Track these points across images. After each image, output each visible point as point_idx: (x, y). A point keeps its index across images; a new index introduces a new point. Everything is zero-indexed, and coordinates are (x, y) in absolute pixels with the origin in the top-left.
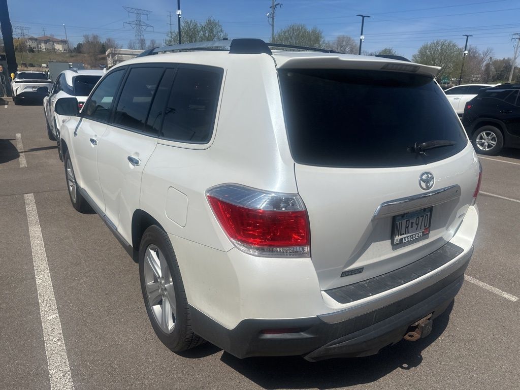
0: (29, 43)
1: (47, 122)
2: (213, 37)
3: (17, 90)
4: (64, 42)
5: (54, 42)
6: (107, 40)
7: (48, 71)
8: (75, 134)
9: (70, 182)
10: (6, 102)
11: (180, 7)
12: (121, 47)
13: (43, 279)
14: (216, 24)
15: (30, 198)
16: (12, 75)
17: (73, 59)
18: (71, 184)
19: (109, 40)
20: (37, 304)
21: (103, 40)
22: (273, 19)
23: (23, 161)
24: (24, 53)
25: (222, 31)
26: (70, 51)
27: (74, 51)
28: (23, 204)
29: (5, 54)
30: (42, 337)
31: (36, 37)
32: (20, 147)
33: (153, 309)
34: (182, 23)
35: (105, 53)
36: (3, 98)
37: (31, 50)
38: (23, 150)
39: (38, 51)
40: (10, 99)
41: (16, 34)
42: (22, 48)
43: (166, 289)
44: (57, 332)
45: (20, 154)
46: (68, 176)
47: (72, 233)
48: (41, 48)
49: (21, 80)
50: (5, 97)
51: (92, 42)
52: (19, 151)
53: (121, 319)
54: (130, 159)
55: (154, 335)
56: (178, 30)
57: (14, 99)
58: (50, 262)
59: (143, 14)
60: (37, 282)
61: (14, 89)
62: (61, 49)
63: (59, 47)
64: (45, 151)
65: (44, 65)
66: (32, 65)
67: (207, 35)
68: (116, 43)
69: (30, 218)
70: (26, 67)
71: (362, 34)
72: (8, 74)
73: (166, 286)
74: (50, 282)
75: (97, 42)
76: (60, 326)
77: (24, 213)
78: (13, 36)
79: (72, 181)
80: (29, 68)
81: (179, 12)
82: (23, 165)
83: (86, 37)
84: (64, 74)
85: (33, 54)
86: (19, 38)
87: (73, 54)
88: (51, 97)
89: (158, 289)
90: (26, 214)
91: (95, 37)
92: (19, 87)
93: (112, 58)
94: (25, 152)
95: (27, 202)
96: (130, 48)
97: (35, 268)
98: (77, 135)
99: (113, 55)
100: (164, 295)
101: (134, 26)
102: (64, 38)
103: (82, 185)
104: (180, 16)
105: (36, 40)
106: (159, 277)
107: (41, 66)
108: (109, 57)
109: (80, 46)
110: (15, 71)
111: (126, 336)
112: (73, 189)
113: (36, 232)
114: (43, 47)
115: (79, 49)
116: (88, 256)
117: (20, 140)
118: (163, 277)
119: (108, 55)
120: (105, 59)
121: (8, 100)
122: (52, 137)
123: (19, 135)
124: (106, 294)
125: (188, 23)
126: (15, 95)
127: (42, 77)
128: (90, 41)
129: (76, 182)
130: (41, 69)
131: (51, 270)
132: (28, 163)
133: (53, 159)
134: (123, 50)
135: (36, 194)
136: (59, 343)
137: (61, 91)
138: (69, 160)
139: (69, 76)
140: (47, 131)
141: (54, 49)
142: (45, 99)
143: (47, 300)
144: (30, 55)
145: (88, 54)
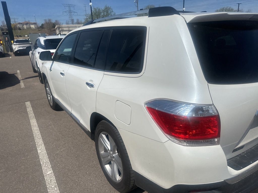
0: (18, 26)
1: (32, 64)
2: (108, 15)
3: (15, 49)
4: (35, 24)
5: (30, 24)
6: (55, 21)
7: (29, 38)
8: (51, 70)
9: (48, 95)
10: (10, 55)
11: (91, 1)
12: (62, 24)
13: (41, 150)
14: (110, 8)
15: (28, 104)
16: (12, 41)
17: (40, 31)
18: (49, 96)
19: (56, 21)
20: (40, 165)
21: (53, 21)
22: (137, 3)
23: (22, 84)
24: (16, 31)
25: (112, 12)
26: (38, 28)
27: (40, 28)
28: (25, 108)
29: (8, 31)
30: (46, 185)
31: (21, 22)
32: (20, 77)
33: (105, 167)
34: (92, 9)
35: (55, 27)
36: (8, 53)
37: (20, 29)
38: (22, 79)
39: (23, 29)
40: (12, 53)
41: (12, 22)
42: (16, 28)
43: (113, 157)
44: (53, 182)
45: (21, 81)
46: (47, 92)
47: (52, 122)
48: (24, 27)
49: (17, 44)
50: (10, 53)
51: (48, 23)
52: (20, 79)
53: (87, 172)
54: (87, 84)
55: (107, 182)
56: (91, 13)
57: (14, 53)
58: (44, 140)
59: (72, 7)
60: (38, 152)
61: (14, 48)
62: (34, 27)
63: (33, 26)
64: (32, 78)
65: (26, 36)
66: (21, 36)
67: (105, 14)
68: (60, 22)
69: (30, 115)
70: (18, 37)
71: (184, 7)
72: (10, 41)
73: (114, 155)
74: (45, 151)
75: (51, 22)
76: (55, 178)
77: (26, 112)
78: (11, 23)
79: (49, 95)
80: (20, 38)
81: (91, 4)
82: (23, 87)
83: (45, 20)
84: (39, 39)
85: (21, 30)
86: (13, 23)
87: (40, 29)
88: (33, 51)
89: (108, 157)
90: (27, 113)
91: (49, 20)
92: (16, 47)
93: (59, 29)
94: (22, 80)
95: (27, 106)
96: (67, 24)
97: (36, 144)
98: (52, 70)
99: (59, 28)
100: (112, 160)
101: (68, 13)
102: (35, 22)
103: (56, 97)
104: (91, 6)
105: (21, 23)
106: (109, 149)
107: (25, 36)
108: (57, 29)
109: (42, 25)
110: (13, 39)
111: (92, 183)
112: (50, 98)
113: (34, 122)
114: (25, 27)
115: (42, 27)
116: (63, 135)
117: (19, 73)
118: (111, 150)
119: (57, 28)
120: (55, 30)
121: (11, 54)
122: (35, 71)
123: (18, 71)
124: (76, 157)
125: (95, 9)
126: (15, 52)
127: (26, 41)
128: (47, 22)
129: (52, 95)
130: (25, 38)
131: (45, 144)
132: (25, 85)
133: (37, 82)
134: (64, 25)
135: (31, 101)
136: (56, 189)
137: (38, 48)
138: (47, 84)
139: (42, 40)
140: (32, 68)
141: (30, 28)
142: (30, 52)
143: (45, 162)
144: (19, 31)
145: (47, 29)
